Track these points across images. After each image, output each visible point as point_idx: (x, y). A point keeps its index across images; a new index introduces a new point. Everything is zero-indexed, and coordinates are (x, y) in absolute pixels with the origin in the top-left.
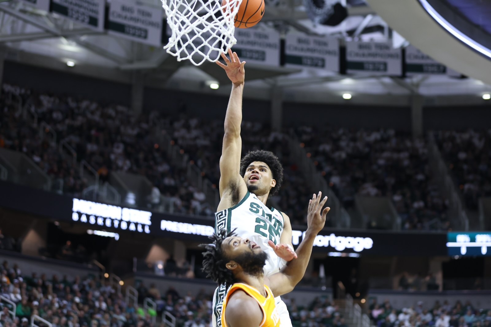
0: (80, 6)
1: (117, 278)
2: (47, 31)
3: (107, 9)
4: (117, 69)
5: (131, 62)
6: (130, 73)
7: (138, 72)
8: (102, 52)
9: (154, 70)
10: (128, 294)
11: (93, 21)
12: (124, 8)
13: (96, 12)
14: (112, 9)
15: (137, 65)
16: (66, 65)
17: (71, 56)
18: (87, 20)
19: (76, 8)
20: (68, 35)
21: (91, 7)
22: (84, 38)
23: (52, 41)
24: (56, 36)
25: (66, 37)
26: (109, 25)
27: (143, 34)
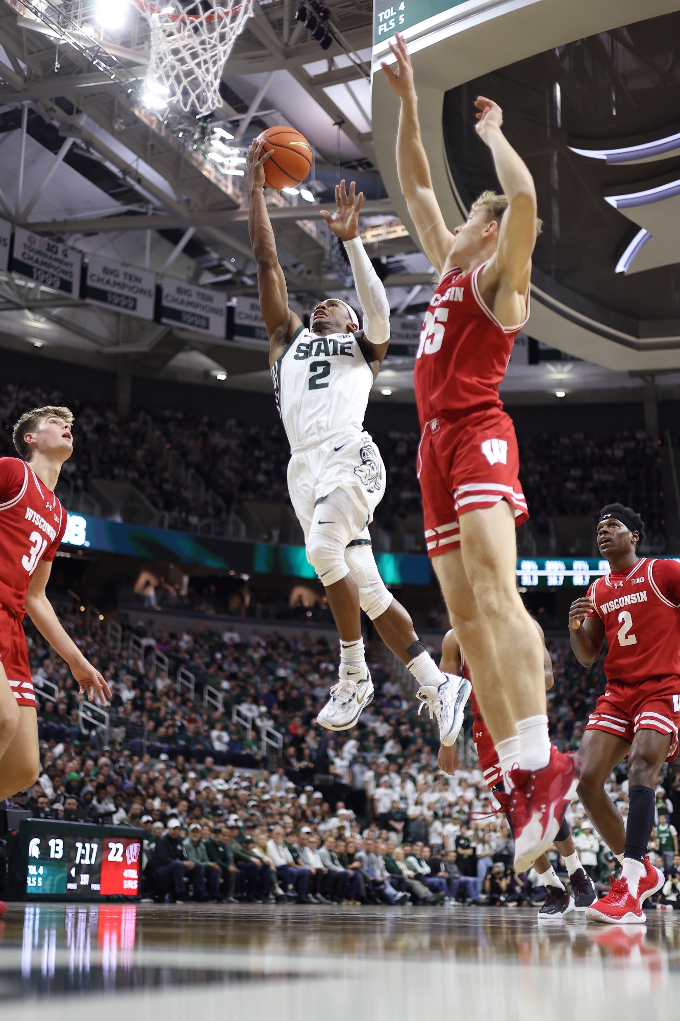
0: (50, 266)
1: (97, 612)
2: (9, 301)
3: (84, 270)
4: (99, 353)
5: (116, 344)
6: (116, 358)
7: (125, 356)
8: (79, 331)
9: (145, 355)
10: (109, 629)
11: (66, 286)
12: (106, 270)
13: (70, 274)
14: (90, 272)
15: (123, 349)
16: (33, 345)
17: (39, 334)
18: (58, 284)
19: (43, 267)
20: (35, 307)
21: (63, 267)
22: (56, 311)
23: (14, 314)
24: (19, 307)
25: (31, 309)
26: (86, 291)
27: (131, 305)
